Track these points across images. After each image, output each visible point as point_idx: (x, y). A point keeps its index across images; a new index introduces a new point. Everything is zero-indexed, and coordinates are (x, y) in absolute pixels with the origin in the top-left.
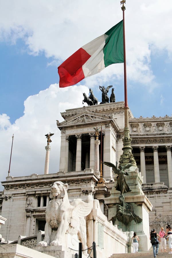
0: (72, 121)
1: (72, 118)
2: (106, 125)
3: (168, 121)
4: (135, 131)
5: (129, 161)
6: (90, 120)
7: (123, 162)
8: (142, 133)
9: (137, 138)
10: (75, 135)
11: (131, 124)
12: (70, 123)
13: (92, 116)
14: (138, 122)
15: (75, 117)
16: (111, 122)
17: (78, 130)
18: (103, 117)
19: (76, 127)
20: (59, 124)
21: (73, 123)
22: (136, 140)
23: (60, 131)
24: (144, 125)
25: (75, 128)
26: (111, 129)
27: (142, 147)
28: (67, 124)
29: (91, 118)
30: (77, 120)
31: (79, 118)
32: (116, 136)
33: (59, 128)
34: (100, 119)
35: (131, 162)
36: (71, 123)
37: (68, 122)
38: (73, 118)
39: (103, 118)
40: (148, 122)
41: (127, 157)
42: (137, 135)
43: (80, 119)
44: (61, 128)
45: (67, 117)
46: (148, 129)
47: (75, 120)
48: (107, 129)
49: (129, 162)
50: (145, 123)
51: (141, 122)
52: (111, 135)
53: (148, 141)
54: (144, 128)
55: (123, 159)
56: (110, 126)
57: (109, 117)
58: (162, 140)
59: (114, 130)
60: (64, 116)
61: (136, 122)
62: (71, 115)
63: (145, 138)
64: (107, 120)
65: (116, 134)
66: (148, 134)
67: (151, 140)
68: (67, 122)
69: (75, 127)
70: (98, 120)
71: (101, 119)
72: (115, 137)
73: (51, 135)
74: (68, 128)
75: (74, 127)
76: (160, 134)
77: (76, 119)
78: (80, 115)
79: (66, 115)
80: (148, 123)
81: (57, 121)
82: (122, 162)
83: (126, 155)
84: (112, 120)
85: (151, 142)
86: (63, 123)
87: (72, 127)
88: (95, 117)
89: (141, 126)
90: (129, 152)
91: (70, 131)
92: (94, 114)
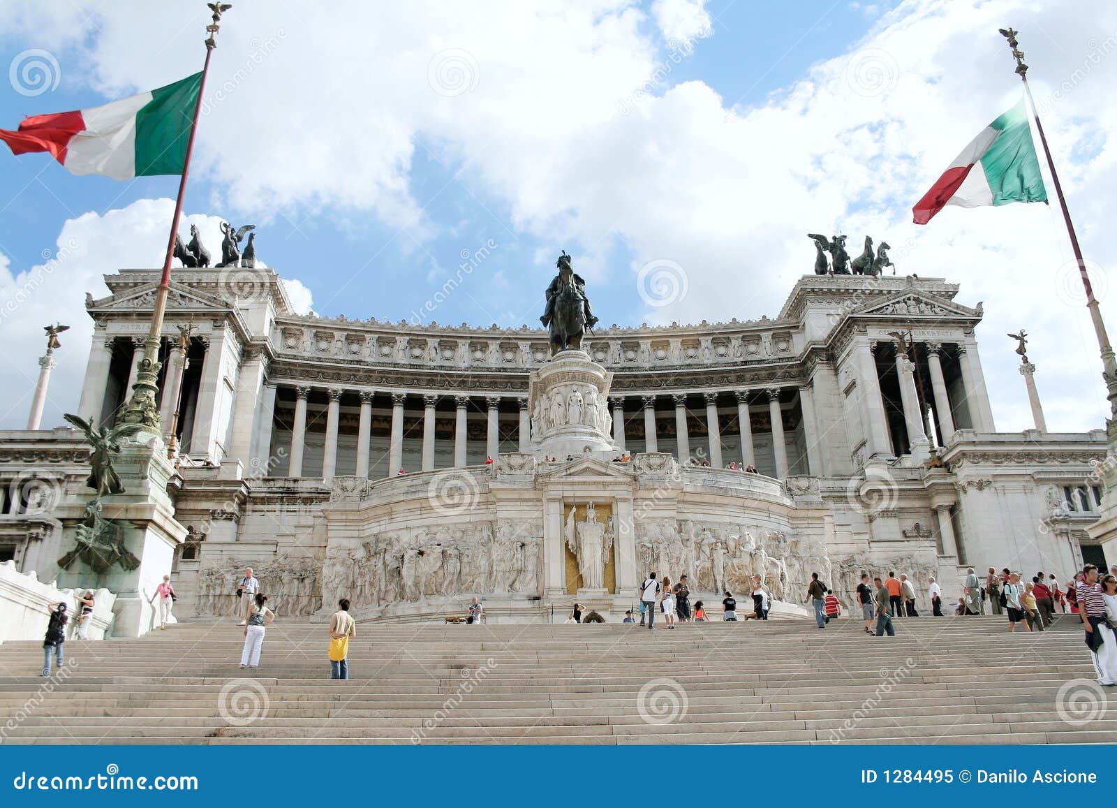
0: (129, 300)
1: (130, 294)
2: (215, 321)
3: (376, 332)
4: (291, 347)
5: (139, 419)
6: (176, 304)
7: (126, 419)
8: (306, 355)
9: (294, 364)
10: (130, 338)
11: (283, 327)
12: (121, 306)
13: (181, 295)
14: (303, 325)
15: (137, 291)
16: (229, 316)
17: (141, 325)
18: (210, 301)
19: (137, 317)
20: (90, 304)
21: (131, 306)
22: (290, 369)
23: (91, 322)
24: (316, 335)
25: (133, 319)
26: (228, 334)
27: (303, 389)
28: (114, 306)
29: (179, 299)
30: (142, 298)
31: (147, 294)
32: (239, 354)
33: (91, 313)
34: (203, 305)
35: (144, 422)
36: (124, 304)
37: (115, 302)
38: (133, 294)
39: (209, 303)
40: (325, 328)
41: (140, 408)
42: (295, 357)
43: (149, 298)
44: (96, 315)
45: (121, 287)
46: (323, 345)
47: (137, 298)
48: (216, 333)
49: (140, 422)
50: (319, 330)
51: (309, 326)
52: (224, 349)
53: (321, 374)
54: (314, 341)
55: (129, 412)
56: (224, 326)
57: (225, 304)
58: (353, 375)
59: (236, 337)
60: (113, 285)
61: (296, 325)
62: (130, 285)
63: (313, 366)
64: (219, 310)
65: (239, 347)
66: (320, 358)
67: (327, 373)
68: (113, 300)
69: (135, 317)
70: (196, 306)
71: (205, 304)
72: (237, 355)
73: (61, 329)
74: (116, 317)
75: (132, 317)
76: (351, 362)
77: (140, 296)
78: (151, 286)
79: (116, 283)
80: (327, 331)
81: (87, 294)
82: (124, 419)
83: (138, 403)
84: (232, 312)
85: (326, 377)
86: (102, 302)
87: (125, 315)
88: (191, 299)
89: (308, 336)
90: (148, 397)
91: (121, 324)
92: (188, 291)
